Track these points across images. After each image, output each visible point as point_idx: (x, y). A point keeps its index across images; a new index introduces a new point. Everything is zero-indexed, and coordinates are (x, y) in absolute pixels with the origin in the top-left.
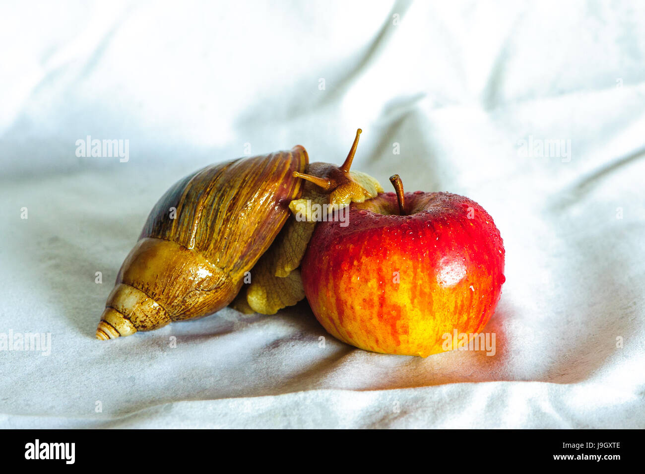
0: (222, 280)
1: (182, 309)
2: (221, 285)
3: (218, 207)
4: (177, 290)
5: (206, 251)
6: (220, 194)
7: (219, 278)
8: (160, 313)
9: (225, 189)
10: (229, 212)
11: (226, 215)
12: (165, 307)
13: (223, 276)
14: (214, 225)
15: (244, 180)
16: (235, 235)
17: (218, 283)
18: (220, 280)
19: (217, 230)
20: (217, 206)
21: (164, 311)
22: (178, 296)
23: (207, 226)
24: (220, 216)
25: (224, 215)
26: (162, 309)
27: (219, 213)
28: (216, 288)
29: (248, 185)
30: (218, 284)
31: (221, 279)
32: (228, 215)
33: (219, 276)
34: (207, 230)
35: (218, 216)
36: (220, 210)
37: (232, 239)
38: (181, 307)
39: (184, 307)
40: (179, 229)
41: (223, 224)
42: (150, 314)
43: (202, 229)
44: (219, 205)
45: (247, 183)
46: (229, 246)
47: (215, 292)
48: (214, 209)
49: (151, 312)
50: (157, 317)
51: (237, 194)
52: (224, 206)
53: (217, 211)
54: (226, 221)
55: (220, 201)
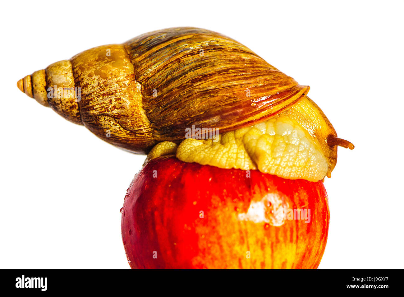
0: (142, 130)
1: (93, 122)
2: (138, 134)
3: (188, 71)
4: (98, 104)
5: (148, 96)
6: (199, 63)
7: (140, 126)
8: (73, 109)
9: (207, 63)
10: (191, 83)
11: (187, 83)
12: (80, 108)
13: (146, 127)
14: (172, 82)
15: (228, 70)
16: (179, 105)
17: (136, 129)
18: (140, 128)
19: (170, 87)
20: (188, 69)
21: (78, 111)
22: (95, 109)
23: (167, 78)
24: (181, 79)
25: (185, 82)
26: (77, 107)
27: (184, 76)
28: (132, 132)
29: (226, 76)
30: (137, 131)
31: (142, 128)
32: (188, 84)
33: (142, 124)
34: (163, 80)
35: (181, 78)
36: (186, 75)
37: (175, 106)
38: (93, 120)
39: (95, 122)
40: (146, 61)
41: (178, 88)
42: (65, 103)
43: (161, 77)
44: (190, 70)
45: (227, 73)
46: (167, 108)
47: (129, 134)
48: (184, 70)
49: (67, 102)
50: (69, 110)
51: (211, 75)
52: (192, 75)
53: (185, 73)
54: (182, 87)
55: (193, 68)
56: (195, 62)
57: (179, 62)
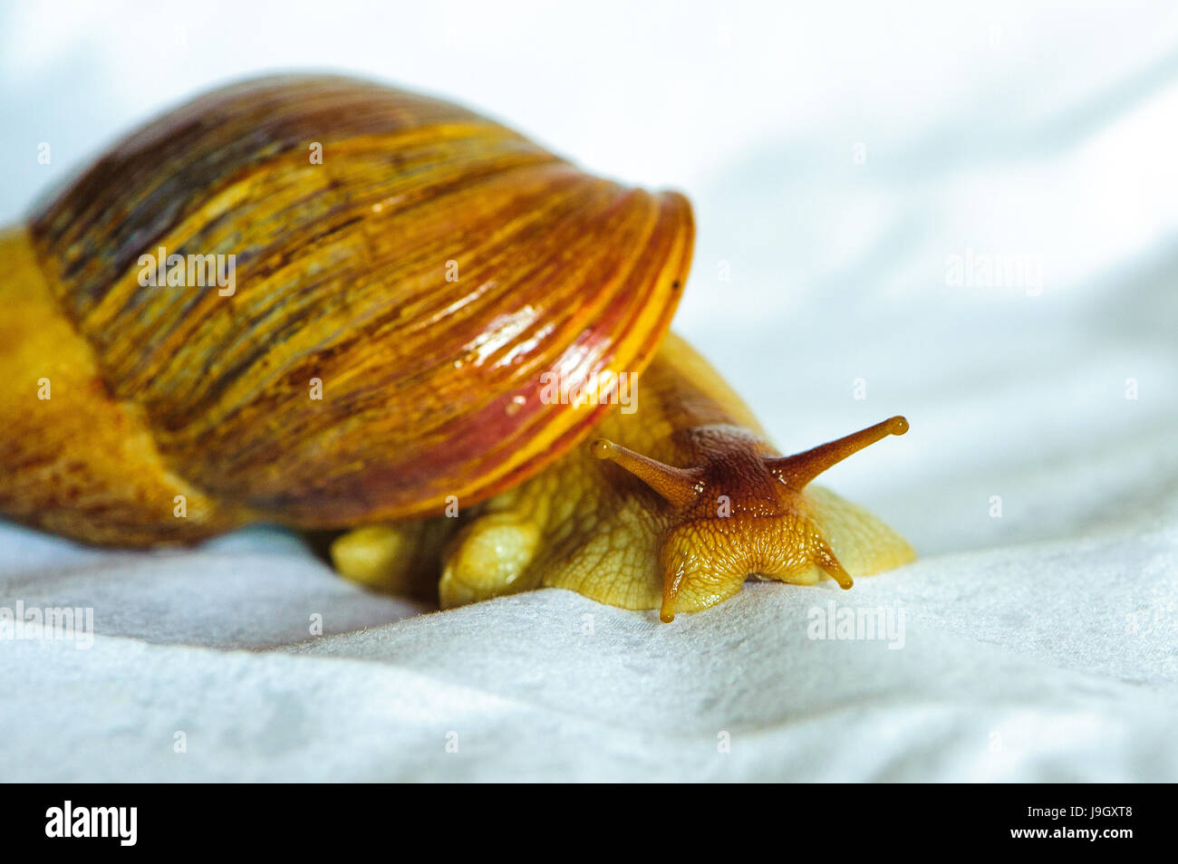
6: (296, 306)
11: (276, 385)
20: (267, 336)
27: (260, 364)
32: (280, 389)
36: (266, 358)
41: (254, 404)
51: (346, 346)
52: (285, 355)
53: (259, 352)
54: (265, 402)
55: (283, 328)
56: (282, 301)
57: (231, 311)
